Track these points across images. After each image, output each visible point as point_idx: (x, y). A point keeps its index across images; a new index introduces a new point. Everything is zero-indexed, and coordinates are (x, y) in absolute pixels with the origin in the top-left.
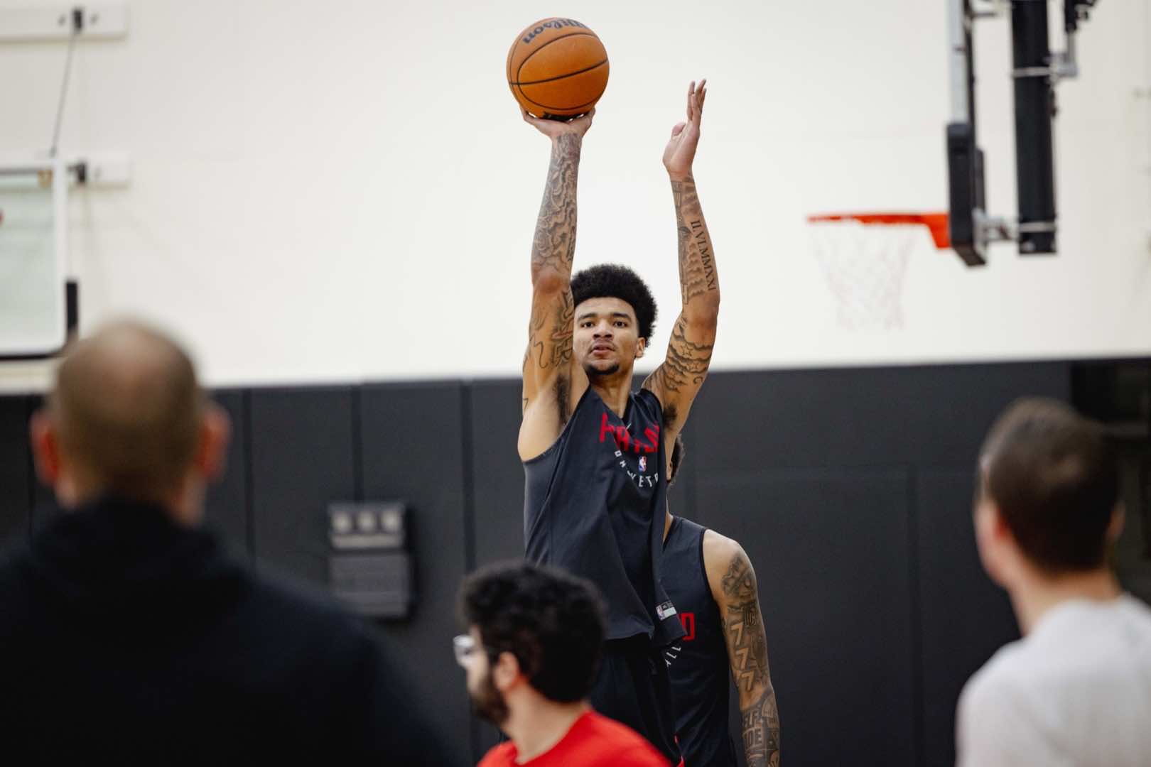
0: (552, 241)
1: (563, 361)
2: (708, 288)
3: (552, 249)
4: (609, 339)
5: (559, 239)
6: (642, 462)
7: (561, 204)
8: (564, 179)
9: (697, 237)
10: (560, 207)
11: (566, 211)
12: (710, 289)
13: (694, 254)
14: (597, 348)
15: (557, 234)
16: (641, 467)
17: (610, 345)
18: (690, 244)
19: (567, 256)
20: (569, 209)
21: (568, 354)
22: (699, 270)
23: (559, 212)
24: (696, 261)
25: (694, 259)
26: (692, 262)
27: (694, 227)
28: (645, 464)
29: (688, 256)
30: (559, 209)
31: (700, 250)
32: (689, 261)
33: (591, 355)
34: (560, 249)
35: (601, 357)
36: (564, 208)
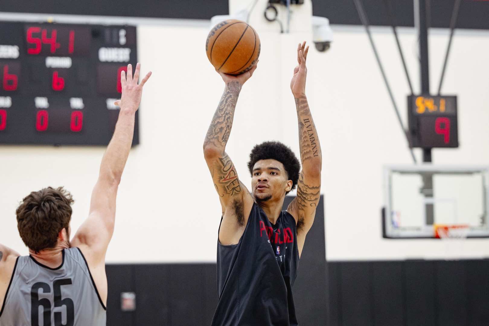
0: (215, 130)
1: (235, 193)
2: (313, 156)
3: (214, 135)
4: (265, 182)
5: (219, 130)
6: (278, 250)
7: (223, 113)
8: (226, 102)
9: (307, 127)
10: (222, 115)
11: (225, 117)
12: (314, 156)
13: (306, 137)
14: (259, 187)
15: (218, 127)
16: (277, 252)
17: (266, 185)
18: (303, 131)
19: (222, 139)
20: (227, 117)
21: (238, 189)
22: (308, 145)
23: (220, 117)
24: (307, 140)
25: (306, 140)
26: (304, 141)
27: (305, 122)
28: (279, 250)
29: (302, 138)
30: (221, 115)
31: (309, 135)
32: (303, 141)
33: (257, 190)
34: (218, 135)
35: (261, 191)
36: (224, 115)
